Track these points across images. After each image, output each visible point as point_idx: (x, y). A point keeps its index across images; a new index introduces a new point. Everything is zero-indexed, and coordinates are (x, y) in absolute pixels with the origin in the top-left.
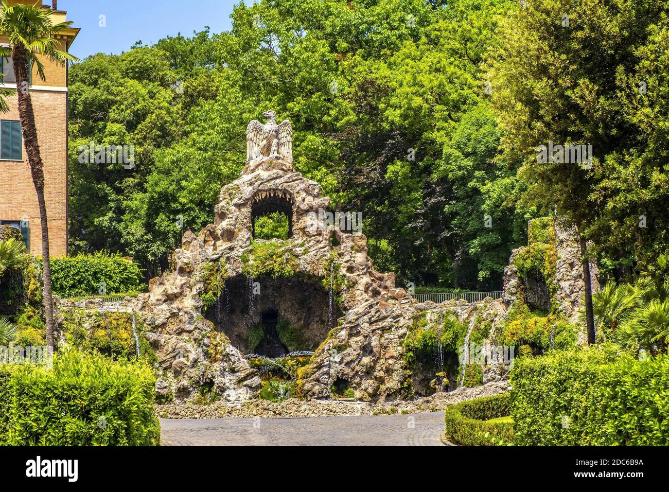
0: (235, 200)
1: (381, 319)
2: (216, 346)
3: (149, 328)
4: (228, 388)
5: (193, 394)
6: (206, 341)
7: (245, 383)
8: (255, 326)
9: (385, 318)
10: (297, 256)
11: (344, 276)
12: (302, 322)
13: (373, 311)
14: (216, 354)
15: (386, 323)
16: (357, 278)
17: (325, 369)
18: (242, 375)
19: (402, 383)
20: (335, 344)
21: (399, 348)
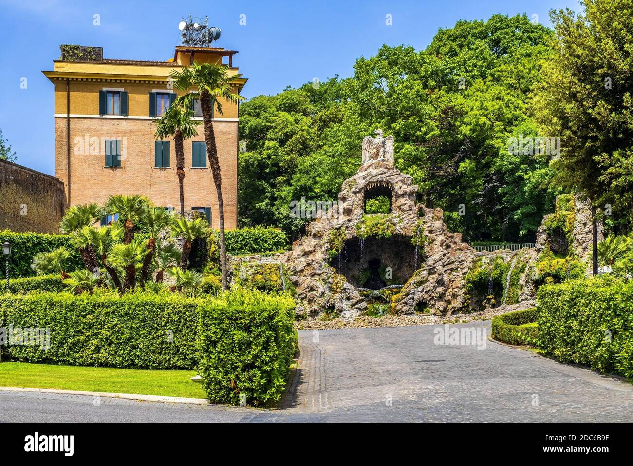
0: (353, 189)
1: (451, 263)
2: (337, 283)
3: (292, 273)
4: (345, 310)
5: (320, 314)
6: (330, 280)
7: (356, 306)
8: (365, 270)
9: (453, 262)
10: (394, 224)
11: (427, 236)
12: (397, 266)
13: (445, 258)
14: (337, 288)
15: (454, 266)
16: (435, 237)
17: (411, 296)
18: (354, 301)
19: (463, 304)
20: (419, 280)
21: (462, 281)
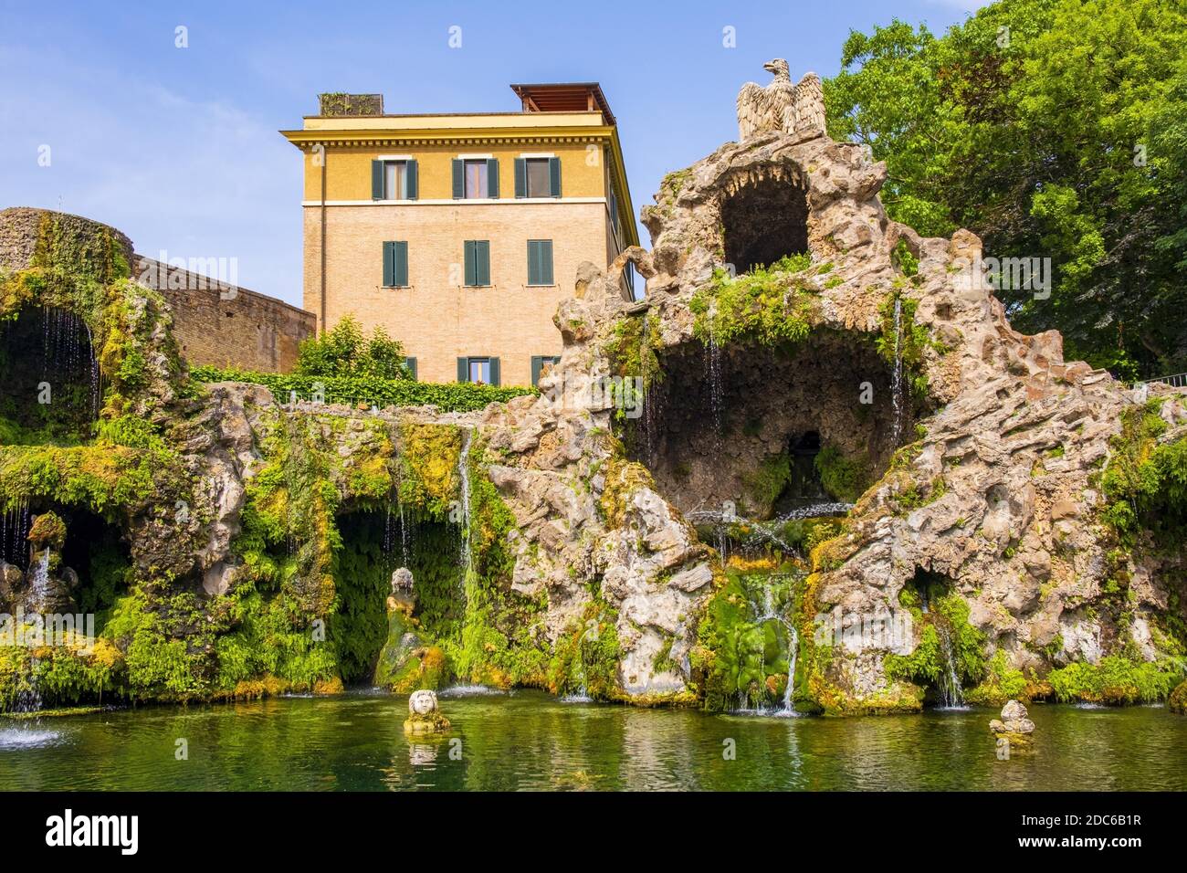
0: (683, 194)
1: (1033, 424)
3: (497, 456)
4: (634, 591)
7: (673, 580)
9: (1043, 420)
10: (814, 292)
11: (929, 326)
13: (1009, 404)
14: (616, 510)
15: (1047, 433)
16: (962, 330)
17: (877, 548)
18: (666, 559)
19: (1103, 583)
20: (906, 483)
21: (1087, 493)
